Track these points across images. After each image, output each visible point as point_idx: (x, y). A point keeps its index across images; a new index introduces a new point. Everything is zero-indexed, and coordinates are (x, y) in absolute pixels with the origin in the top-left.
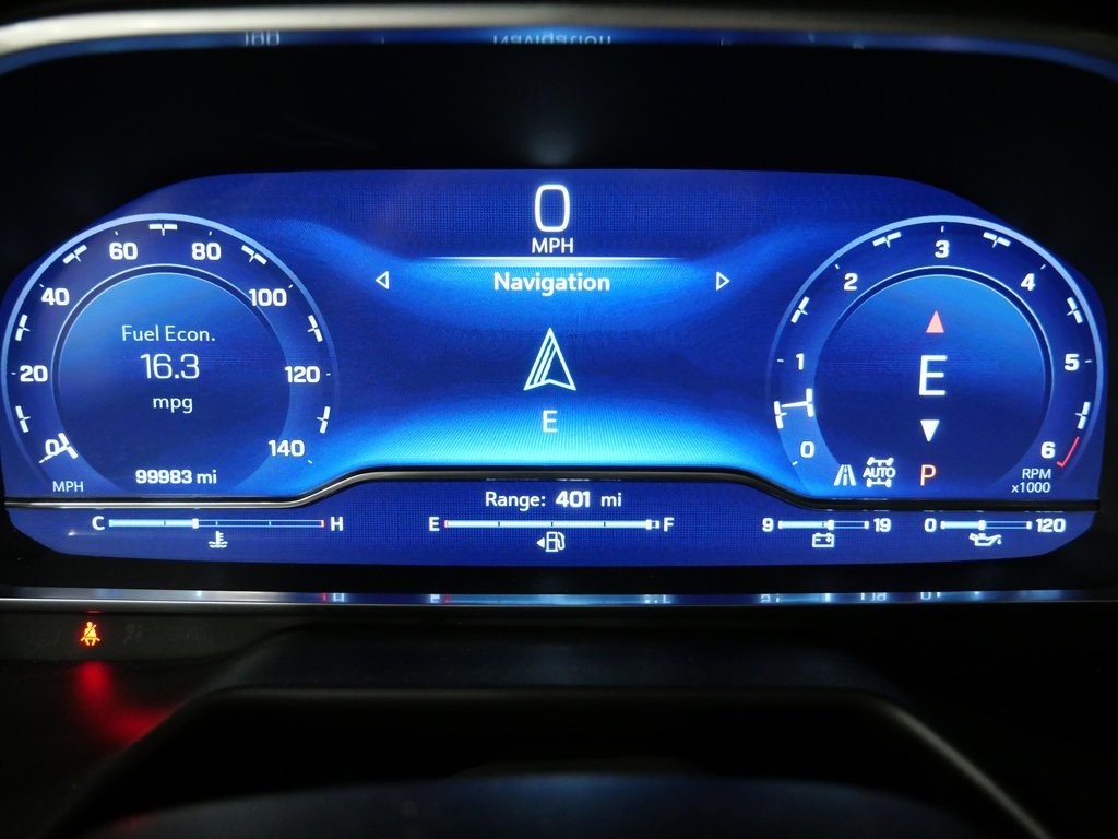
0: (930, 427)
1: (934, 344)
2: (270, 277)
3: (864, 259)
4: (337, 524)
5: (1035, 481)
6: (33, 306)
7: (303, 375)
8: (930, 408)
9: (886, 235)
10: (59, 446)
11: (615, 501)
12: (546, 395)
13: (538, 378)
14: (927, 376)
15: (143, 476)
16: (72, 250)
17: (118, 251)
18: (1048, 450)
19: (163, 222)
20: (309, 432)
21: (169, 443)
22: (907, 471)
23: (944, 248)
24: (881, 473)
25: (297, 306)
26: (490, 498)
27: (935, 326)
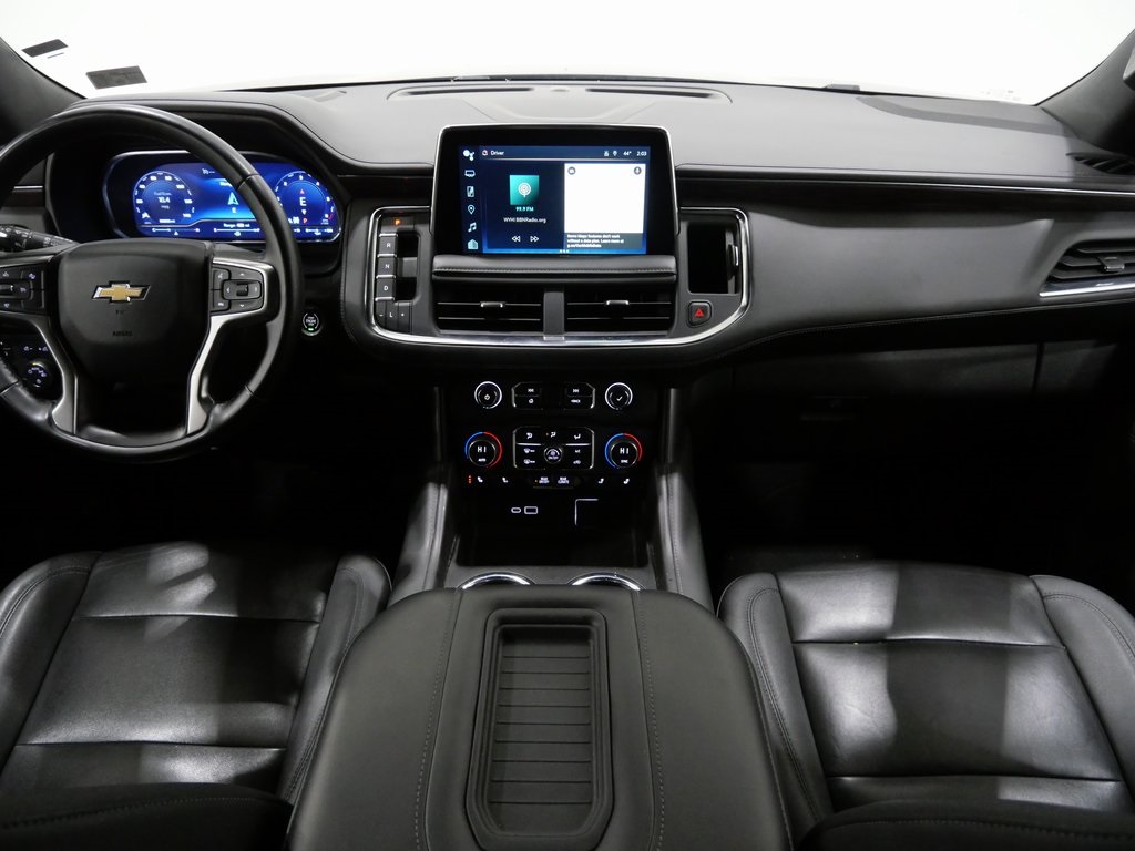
0: (304, 212)
1: (302, 195)
2: (180, 183)
3: (287, 179)
4: (198, 230)
5: (325, 222)
6: (138, 189)
7: (188, 201)
8: (304, 208)
9: (291, 175)
10: (145, 215)
11: (248, 226)
12: (233, 205)
13: (231, 202)
14: (302, 201)
15: (161, 221)
16: (144, 178)
17: (153, 178)
18: (327, 216)
19: (160, 173)
20: (190, 212)
21: (166, 215)
22: (301, 220)
23: (301, 177)
24: (296, 220)
25: (186, 188)
26: (225, 225)
27: (302, 192)
